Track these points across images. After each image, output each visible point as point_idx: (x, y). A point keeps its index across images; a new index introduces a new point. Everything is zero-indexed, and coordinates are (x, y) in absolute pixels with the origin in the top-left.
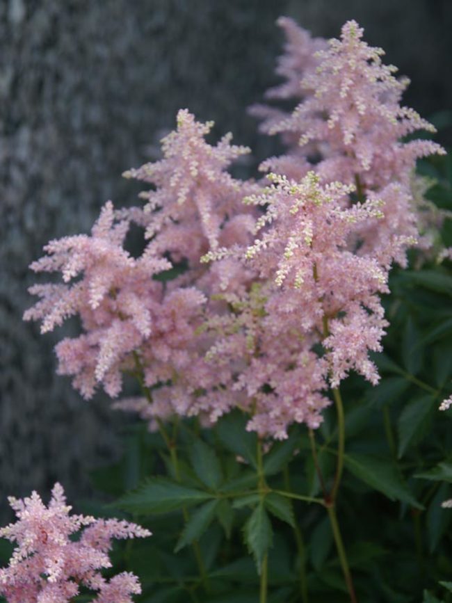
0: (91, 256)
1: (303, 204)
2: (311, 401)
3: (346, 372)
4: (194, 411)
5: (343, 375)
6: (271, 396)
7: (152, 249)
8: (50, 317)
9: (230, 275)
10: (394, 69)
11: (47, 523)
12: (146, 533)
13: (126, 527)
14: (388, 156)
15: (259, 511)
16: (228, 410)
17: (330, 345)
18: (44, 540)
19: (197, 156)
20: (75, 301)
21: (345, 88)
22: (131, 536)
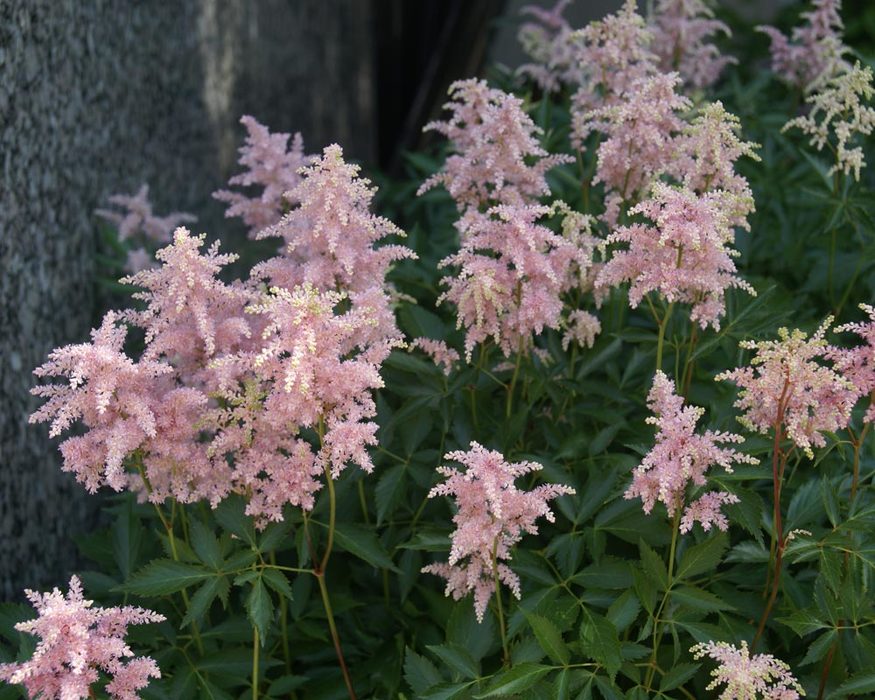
0: (97, 363)
1: (305, 315)
2: (305, 486)
3: (344, 463)
4: (194, 498)
5: (342, 467)
6: (266, 481)
7: (151, 353)
8: (57, 422)
9: (227, 375)
10: (368, 181)
11: (70, 619)
12: (161, 618)
13: (141, 613)
14: (365, 259)
15: (258, 585)
16: (225, 496)
17: (330, 440)
18: (66, 633)
19: (193, 267)
20: (81, 405)
21: (329, 202)
22: (147, 621)
